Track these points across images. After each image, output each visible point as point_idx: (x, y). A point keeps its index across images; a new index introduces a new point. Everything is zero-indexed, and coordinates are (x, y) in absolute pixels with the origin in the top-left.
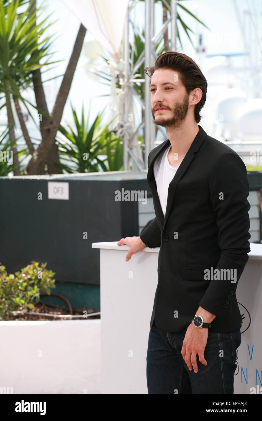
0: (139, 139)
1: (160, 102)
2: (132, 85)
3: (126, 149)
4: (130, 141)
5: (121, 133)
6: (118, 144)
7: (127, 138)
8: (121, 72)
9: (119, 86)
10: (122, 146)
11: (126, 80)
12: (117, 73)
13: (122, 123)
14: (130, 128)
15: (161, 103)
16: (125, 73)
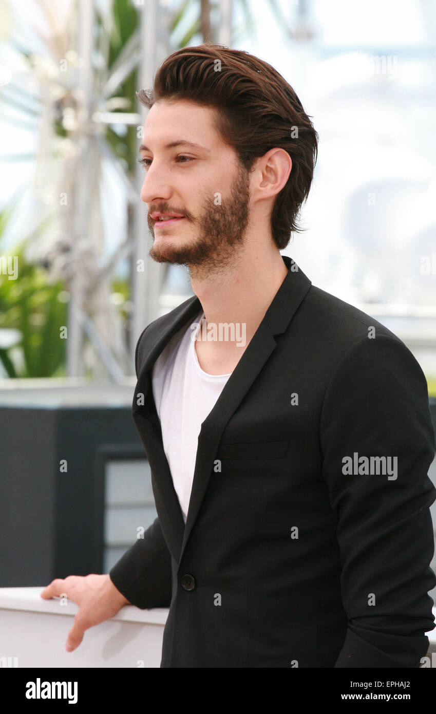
0: (116, 288)
1: (161, 199)
2: (100, 131)
3: (77, 316)
4: (91, 291)
5: (65, 268)
6: (53, 301)
7: (80, 283)
8: (69, 91)
9: (62, 132)
10: (66, 308)
11: (83, 114)
12: (57, 93)
13: (68, 239)
14: (89, 254)
15: (163, 201)
16: (81, 95)
